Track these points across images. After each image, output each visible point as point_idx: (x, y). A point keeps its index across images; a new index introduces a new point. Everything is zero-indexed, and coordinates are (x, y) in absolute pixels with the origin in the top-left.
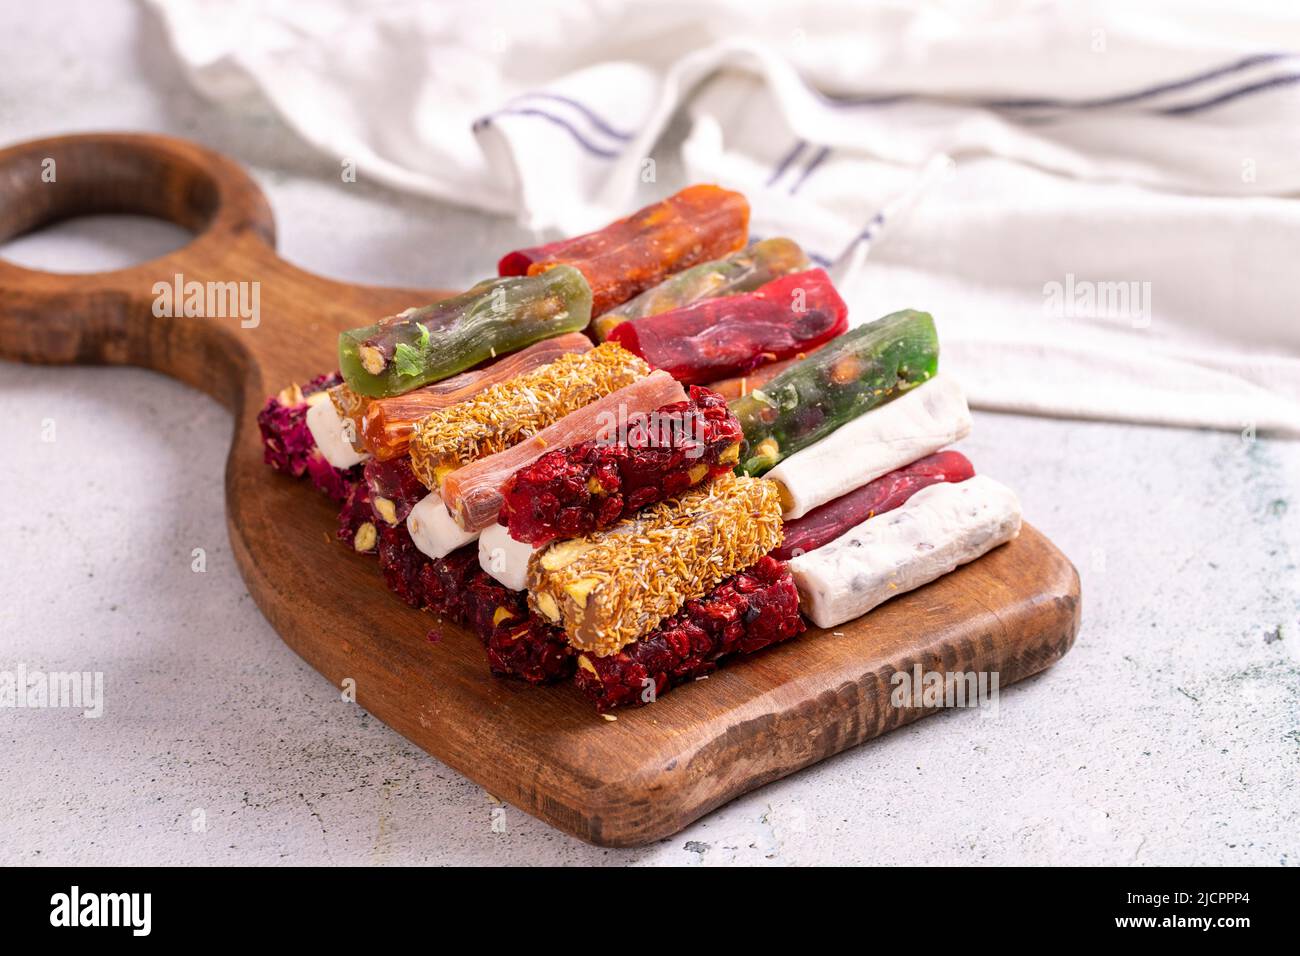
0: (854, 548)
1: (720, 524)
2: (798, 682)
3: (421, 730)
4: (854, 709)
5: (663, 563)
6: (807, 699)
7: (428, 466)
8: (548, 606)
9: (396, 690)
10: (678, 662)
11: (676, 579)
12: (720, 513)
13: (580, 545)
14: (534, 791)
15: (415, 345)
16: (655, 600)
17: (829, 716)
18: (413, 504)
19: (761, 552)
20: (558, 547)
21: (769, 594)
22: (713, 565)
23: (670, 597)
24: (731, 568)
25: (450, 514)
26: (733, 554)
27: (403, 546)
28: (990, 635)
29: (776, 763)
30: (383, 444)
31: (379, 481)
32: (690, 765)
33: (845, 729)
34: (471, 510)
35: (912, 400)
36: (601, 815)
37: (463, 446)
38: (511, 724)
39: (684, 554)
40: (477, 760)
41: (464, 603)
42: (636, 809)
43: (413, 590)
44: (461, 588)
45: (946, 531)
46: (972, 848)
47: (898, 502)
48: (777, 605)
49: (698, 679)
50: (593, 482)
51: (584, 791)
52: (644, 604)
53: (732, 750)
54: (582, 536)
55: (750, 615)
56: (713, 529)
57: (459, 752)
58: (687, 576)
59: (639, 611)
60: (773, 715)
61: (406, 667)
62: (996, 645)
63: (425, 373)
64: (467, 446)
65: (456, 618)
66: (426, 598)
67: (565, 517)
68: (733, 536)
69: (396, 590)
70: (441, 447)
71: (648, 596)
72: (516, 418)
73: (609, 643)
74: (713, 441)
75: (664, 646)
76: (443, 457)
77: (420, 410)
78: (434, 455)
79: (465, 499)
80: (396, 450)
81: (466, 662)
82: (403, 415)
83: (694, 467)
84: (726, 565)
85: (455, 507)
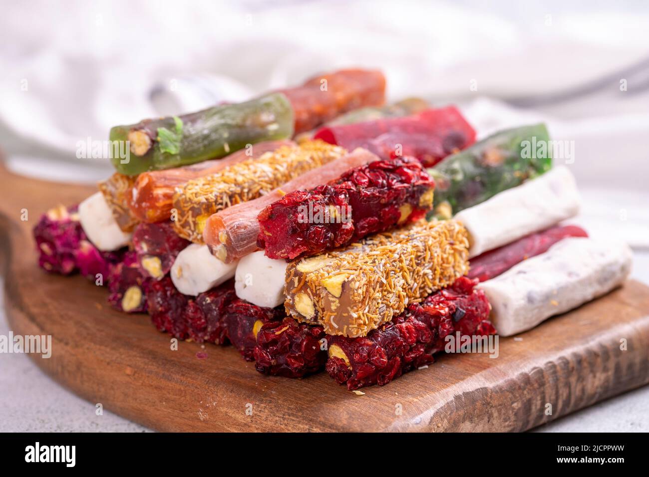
0: (522, 275)
1: (430, 243)
2: (498, 367)
3: (200, 424)
4: (542, 389)
5: (393, 266)
6: (509, 378)
7: (191, 220)
8: (304, 306)
9: (176, 395)
10: (409, 348)
11: (403, 281)
13: (324, 259)
15: (172, 131)
16: (390, 295)
17: (525, 392)
18: (175, 257)
19: (456, 276)
20: (308, 260)
21: (469, 301)
22: (426, 277)
23: (399, 297)
24: (437, 281)
25: (212, 252)
26: (439, 271)
27: (168, 293)
30: (153, 207)
31: (147, 242)
32: (430, 422)
33: (536, 406)
34: (234, 237)
37: (219, 198)
38: (280, 402)
39: (408, 262)
41: (225, 325)
43: (178, 327)
44: (222, 313)
45: (586, 265)
47: (542, 251)
48: (477, 310)
49: (420, 368)
52: (383, 296)
53: (460, 413)
54: (324, 254)
55: (458, 314)
56: (425, 246)
58: (410, 282)
59: (380, 301)
60: (486, 388)
61: (183, 375)
63: (180, 154)
64: (222, 198)
65: (217, 341)
66: (190, 331)
67: (313, 233)
68: (438, 256)
69: (164, 329)
70: (202, 199)
71: (385, 291)
72: (257, 180)
73: (360, 325)
74: (416, 184)
75: (398, 335)
76: (204, 206)
77: (179, 181)
78: (196, 206)
79: (228, 229)
80: (163, 211)
81: (231, 368)
82: (167, 183)
83: (403, 205)
84: (434, 279)
85: (218, 242)
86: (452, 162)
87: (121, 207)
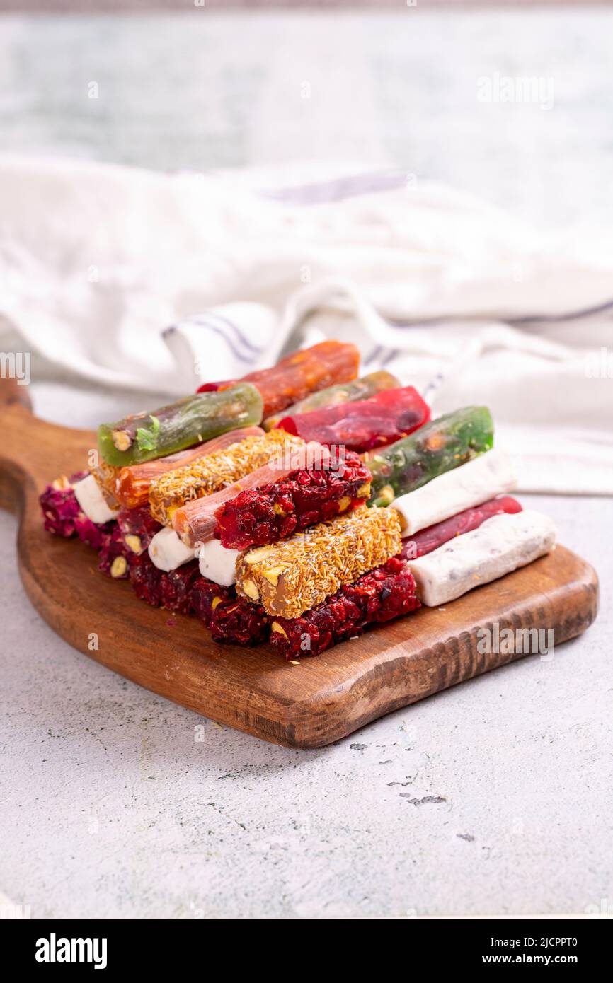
0: (449, 553)
1: (362, 533)
2: (418, 638)
3: (166, 683)
4: (456, 655)
5: (326, 556)
6: (426, 648)
7: (163, 509)
8: (250, 590)
9: (148, 658)
10: (339, 624)
11: (335, 568)
12: (361, 527)
13: (269, 549)
14: (247, 712)
15: (149, 430)
16: (322, 582)
17: (440, 659)
18: (152, 537)
19: (388, 556)
20: (255, 550)
21: (396, 581)
22: (358, 562)
23: (332, 581)
24: (369, 564)
25: (180, 537)
26: (371, 555)
27: (147, 567)
28: (542, 608)
29: (407, 691)
30: (132, 496)
31: (128, 523)
32: (351, 689)
33: (451, 669)
34: (195, 530)
35: (478, 463)
36: (294, 723)
37: (186, 492)
38: (229, 670)
39: (340, 552)
40: (206, 698)
41: (191, 598)
42: (317, 718)
43: (154, 596)
44: (188, 588)
45: (509, 542)
46: (543, 738)
47: (475, 526)
48: (402, 588)
49: (351, 639)
50: (277, 506)
51: (282, 708)
52: (315, 583)
53: (378, 680)
54: (270, 544)
55: (384, 593)
56: (357, 536)
57: (194, 694)
58: (342, 567)
59: (312, 588)
60: (404, 658)
61: (154, 642)
62: (547, 614)
63: (157, 449)
64: (189, 492)
65: (185, 610)
66: (164, 600)
67: (259, 529)
68: (370, 542)
69: (142, 597)
70: (172, 493)
71: (318, 579)
72: (220, 474)
73: (294, 609)
74: (353, 480)
75: (329, 614)
76: (173, 499)
77: (155, 473)
78: (167, 499)
79: (190, 523)
80: (140, 500)
81: (194, 636)
82: (144, 476)
83: (341, 498)
84: (366, 562)
85: (183, 531)
86: (397, 448)
87: (108, 491)
